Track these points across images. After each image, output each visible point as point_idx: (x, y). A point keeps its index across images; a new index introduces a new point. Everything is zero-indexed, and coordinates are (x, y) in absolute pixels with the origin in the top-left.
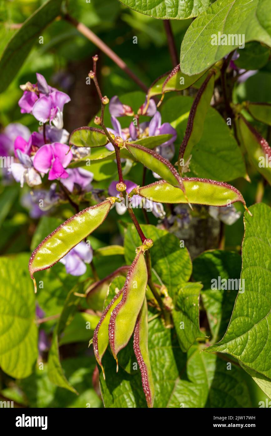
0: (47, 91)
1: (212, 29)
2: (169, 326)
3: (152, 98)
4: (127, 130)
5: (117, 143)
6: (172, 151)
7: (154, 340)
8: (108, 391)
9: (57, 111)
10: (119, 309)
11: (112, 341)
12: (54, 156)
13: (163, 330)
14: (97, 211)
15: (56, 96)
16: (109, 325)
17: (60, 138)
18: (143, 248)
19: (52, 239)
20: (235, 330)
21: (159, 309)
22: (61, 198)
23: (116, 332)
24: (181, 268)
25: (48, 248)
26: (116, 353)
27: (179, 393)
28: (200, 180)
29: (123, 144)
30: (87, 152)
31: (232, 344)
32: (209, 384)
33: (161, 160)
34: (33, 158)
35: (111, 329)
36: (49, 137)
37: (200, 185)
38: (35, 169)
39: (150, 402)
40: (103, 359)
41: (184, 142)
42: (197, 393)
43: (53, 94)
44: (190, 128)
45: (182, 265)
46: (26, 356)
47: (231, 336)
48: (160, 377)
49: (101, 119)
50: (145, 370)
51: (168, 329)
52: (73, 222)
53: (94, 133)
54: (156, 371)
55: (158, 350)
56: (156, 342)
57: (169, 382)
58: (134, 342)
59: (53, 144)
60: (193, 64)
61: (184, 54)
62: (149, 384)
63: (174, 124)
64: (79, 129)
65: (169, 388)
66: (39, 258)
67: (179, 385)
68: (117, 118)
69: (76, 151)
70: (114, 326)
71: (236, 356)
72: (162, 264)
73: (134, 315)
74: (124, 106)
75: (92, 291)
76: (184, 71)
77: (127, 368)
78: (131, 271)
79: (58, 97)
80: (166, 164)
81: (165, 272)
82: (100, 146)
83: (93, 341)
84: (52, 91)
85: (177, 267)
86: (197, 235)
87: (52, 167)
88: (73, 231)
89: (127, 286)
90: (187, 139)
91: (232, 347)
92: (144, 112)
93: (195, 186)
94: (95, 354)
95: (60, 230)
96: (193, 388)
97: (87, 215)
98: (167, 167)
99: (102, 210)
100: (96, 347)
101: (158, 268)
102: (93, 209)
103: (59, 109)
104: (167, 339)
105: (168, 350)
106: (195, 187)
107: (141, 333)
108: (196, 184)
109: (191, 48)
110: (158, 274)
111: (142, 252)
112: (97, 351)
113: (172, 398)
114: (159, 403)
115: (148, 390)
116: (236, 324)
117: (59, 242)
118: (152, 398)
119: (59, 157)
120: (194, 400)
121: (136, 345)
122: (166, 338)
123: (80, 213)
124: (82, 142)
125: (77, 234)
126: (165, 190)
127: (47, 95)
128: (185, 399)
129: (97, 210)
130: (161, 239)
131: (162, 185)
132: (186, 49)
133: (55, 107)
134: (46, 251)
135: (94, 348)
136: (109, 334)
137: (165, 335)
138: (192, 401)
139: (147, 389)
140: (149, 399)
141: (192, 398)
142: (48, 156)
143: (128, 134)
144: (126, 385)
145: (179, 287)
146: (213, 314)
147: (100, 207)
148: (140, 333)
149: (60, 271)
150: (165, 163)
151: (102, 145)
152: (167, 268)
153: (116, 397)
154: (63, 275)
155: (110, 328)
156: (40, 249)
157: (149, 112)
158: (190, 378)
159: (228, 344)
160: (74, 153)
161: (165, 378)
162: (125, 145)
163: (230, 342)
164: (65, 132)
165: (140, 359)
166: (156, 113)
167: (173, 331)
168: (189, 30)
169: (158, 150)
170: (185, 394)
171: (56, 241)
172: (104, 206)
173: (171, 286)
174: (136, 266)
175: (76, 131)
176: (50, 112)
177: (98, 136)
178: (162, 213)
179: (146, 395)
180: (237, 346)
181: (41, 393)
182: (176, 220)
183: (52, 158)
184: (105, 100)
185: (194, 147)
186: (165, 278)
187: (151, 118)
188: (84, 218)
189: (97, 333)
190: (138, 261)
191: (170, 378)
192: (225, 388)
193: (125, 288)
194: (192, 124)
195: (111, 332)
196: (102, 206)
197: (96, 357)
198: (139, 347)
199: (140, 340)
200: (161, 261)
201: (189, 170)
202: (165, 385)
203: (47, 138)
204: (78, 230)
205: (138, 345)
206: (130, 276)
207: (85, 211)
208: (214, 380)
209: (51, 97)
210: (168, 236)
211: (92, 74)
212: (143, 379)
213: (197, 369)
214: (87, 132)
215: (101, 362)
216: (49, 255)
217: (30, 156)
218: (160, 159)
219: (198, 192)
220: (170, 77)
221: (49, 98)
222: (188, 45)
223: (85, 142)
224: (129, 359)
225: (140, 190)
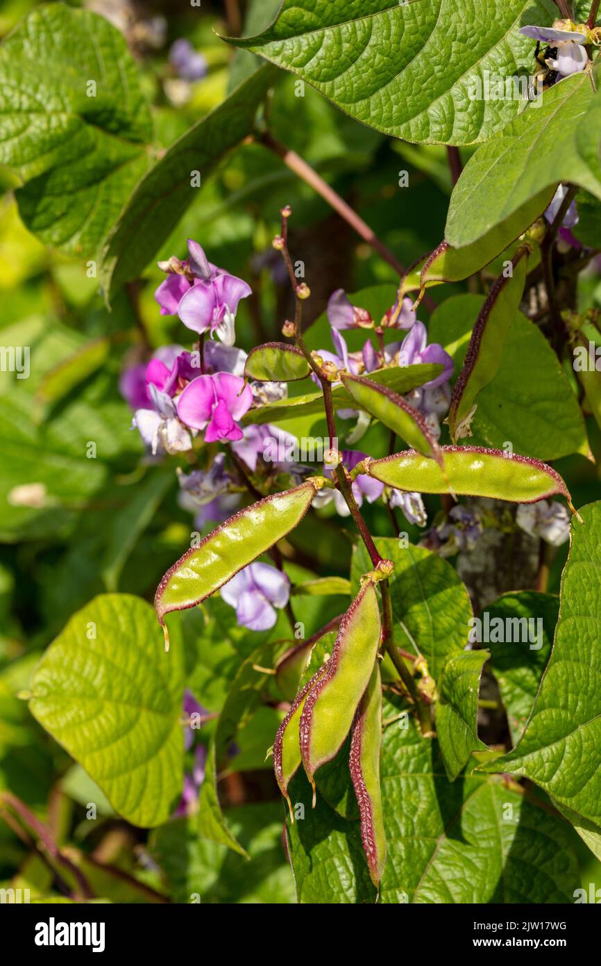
0: (206, 274)
1: (509, 164)
2: (428, 734)
3: (406, 296)
4: (359, 355)
5: (326, 373)
6: (445, 397)
7: (400, 760)
8: (302, 849)
9: (224, 311)
10: (321, 688)
11: (305, 747)
12: (216, 398)
13: (418, 742)
14: (288, 502)
15: (224, 283)
16: (301, 718)
17: (234, 365)
18: (375, 576)
19: (201, 552)
20: (539, 733)
21: (410, 700)
22: (234, 481)
23: (313, 732)
24: (453, 622)
25: (193, 568)
26: (312, 772)
27: (442, 863)
28: (486, 450)
29: (337, 375)
30: (281, 393)
31: (533, 759)
32: (505, 852)
33: (401, 406)
34: (176, 400)
35: (305, 724)
36: (211, 362)
37: (485, 461)
38: (180, 421)
39: (375, 869)
40: (290, 783)
41: (461, 379)
42: (479, 865)
43: (219, 280)
44: (474, 354)
45: (456, 615)
46: (160, 786)
47: (531, 743)
48: (407, 831)
49: (295, 326)
50: (368, 807)
51: (427, 738)
52: (241, 521)
53: (287, 355)
54: (401, 817)
55: (407, 779)
56: (402, 764)
57: (424, 841)
58: (350, 754)
59: (215, 376)
60: (465, 227)
61: (454, 209)
62: (375, 835)
63: (451, 349)
64: (262, 347)
65: (425, 853)
66: (175, 587)
67: (444, 848)
68: (342, 332)
69: (261, 390)
70: (309, 720)
71: (540, 782)
72: (419, 613)
73: (351, 702)
74: (356, 309)
75: (285, 661)
76: (450, 239)
77: (339, 805)
78: (349, 618)
79: (229, 285)
80: (410, 414)
81: (424, 628)
82: (297, 380)
83: (273, 750)
84: (218, 274)
85: (445, 621)
86: (499, 567)
87: (212, 418)
88: (242, 538)
89: (338, 645)
90: (466, 375)
91: (532, 765)
92: (393, 321)
93: (476, 462)
94: (276, 774)
95: (216, 535)
96: (470, 855)
97: (270, 509)
98: (413, 419)
99: (297, 501)
100: (278, 761)
101: (411, 622)
102: (280, 497)
103: (227, 308)
104: (425, 760)
105: (425, 779)
106: (477, 465)
107: (366, 738)
108: (478, 458)
109: (468, 199)
110: (411, 632)
111: (372, 583)
112: (280, 768)
113: (430, 872)
114: (402, 878)
115: (371, 845)
116: (542, 721)
117: (215, 557)
118: (379, 861)
119: (225, 401)
120: (471, 877)
121: (354, 761)
122: (421, 756)
123: (255, 505)
124: (267, 372)
125: (249, 544)
126: (420, 468)
127: (207, 281)
128: (454, 875)
129: (289, 499)
130: (418, 564)
131: (413, 458)
132: (460, 201)
133: (220, 305)
134: (189, 573)
135: (275, 762)
136: (300, 734)
137: (422, 751)
138: (468, 880)
139: (369, 843)
140: (374, 862)
141: (467, 873)
142: (205, 396)
143: (362, 364)
144: (338, 840)
145: (447, 658)
146: (518, 717)
147: (295, 495)
148: (363, 739)
149: (232, 626)
150: (410, 411)
151: (300, 377)
152: (428, 621)
153: (318, 862)
154: (237, 634)
155: (303, 723)
156: (178, 569)
157: (401, 321)
158: (466, 836)
159: (525, 758)
160: (256, 394)
161: (417, 832)
162: (340, 377)
163: (530, 756)
164: (242, 354)
165: (361, 787)
166: (416, 323)
167: (435, 742)
168: (468, 165)
169: (417, 395)
170: (455, 865)
171: (209, 555)
172: (302, 492)
173: (435, 656)
174: (359, 609)
175: (256, 350)
176: (212, 314)
177: (294, 360)
178: (421, 515)
179: (368, 854)
180: (543, 764)
181: (196, 868)
182: (452, 533)
183: (212, 401)
184: (302, 291)
185: (481, 390)
186: (424, 640)
187: (406, 332)
188: (263, 513)
189: (282, 735)
190: (363, 601)
191: (426, 834)
192: (534, 858)
193: (336, 650)
194: (478, 346)
195: (304, 729)
196: (297, 493)
197: (277, 779)
198: (359, 764)
199: (363, 752)
200: (416, 608)
201: (471, 434)
202: (416, 845)
203: (207, 365)
204: (251, 535)
205: (359, 760)
206: (345, 627)
207: (266, 501)
208: (515, 842)
209: (215, 284)
210: (431, 559)
211: (280, 242)
212: (364, 823)
213: (482, 819)
214: (274, 352)
215: (286, 788)
216: (194, 581)
217: (173, 395)
218: (400, 403)
219: (482, 474)
220: (435, 256)
221: (210, 287)
222: (465, 193)
223: (271, 371)
224: (345, 790)
225: (370, 466)
